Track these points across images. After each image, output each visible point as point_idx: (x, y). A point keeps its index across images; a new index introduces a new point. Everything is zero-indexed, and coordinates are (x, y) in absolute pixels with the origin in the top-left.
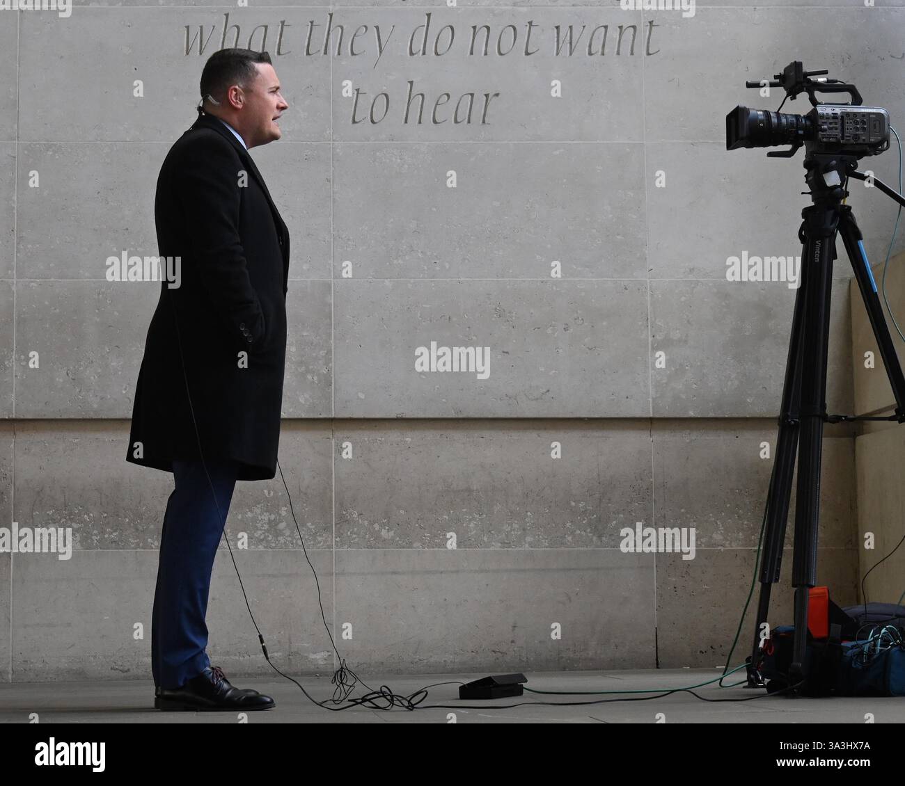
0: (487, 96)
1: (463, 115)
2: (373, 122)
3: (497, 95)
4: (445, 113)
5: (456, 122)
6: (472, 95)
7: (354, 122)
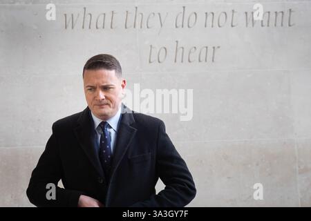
0: (214, 48)
1: (203, 58)
2: (159, 62)
3: (219, 47)
4: (194, 57)
5: (200, 61)
6: (207, 47)
7: (150, 62)
